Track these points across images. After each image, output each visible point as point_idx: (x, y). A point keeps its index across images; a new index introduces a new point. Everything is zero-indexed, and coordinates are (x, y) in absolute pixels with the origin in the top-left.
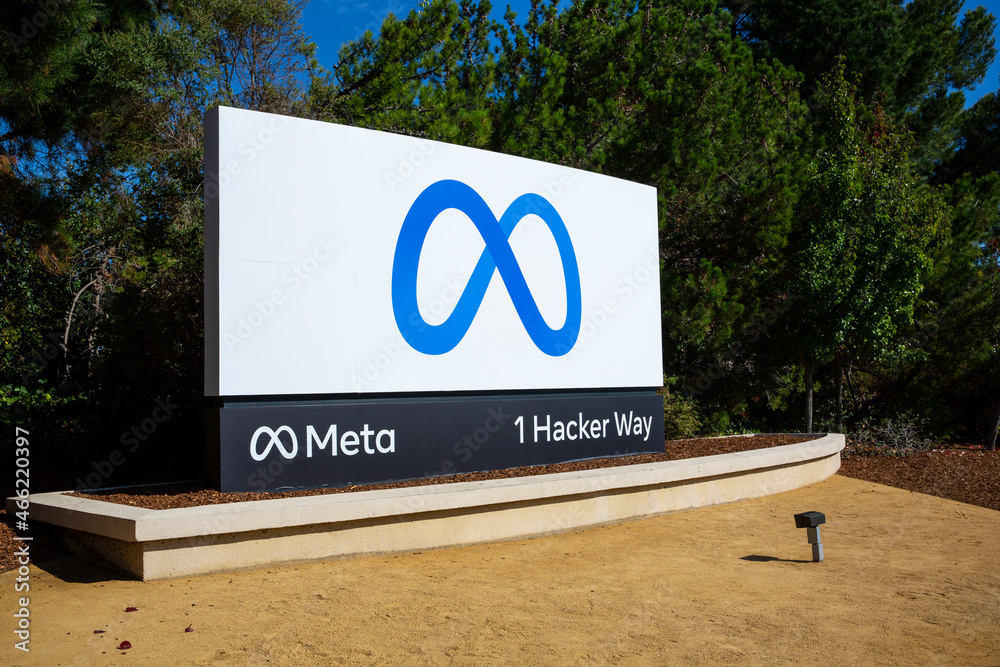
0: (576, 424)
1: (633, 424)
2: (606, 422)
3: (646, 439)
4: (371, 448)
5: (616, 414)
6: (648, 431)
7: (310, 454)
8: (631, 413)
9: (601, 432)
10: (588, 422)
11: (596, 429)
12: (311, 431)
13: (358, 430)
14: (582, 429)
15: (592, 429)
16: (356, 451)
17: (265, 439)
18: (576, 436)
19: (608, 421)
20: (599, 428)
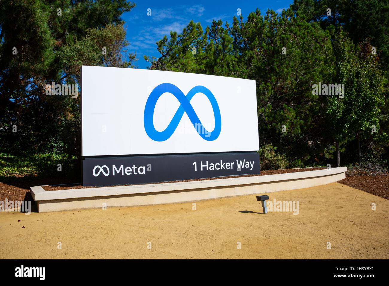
0: (219, 164)
1: (245, 164)
2: (232, 164)
3: (251, 169)
4: (136, 172)
5: (237, 161)
6: (252, 166)
7: (114, 174)
8: (244, 160)
9: (230, 167)
10: (224, 163)
11: (228, 166)
12: (114, 167)
13: (131, 166)
14: (222, 166)
15: (226, 166)
16: (131, 173)
17: (98, 170)
18: (219, 169)
19: (233, 163)
20: (230, 166)
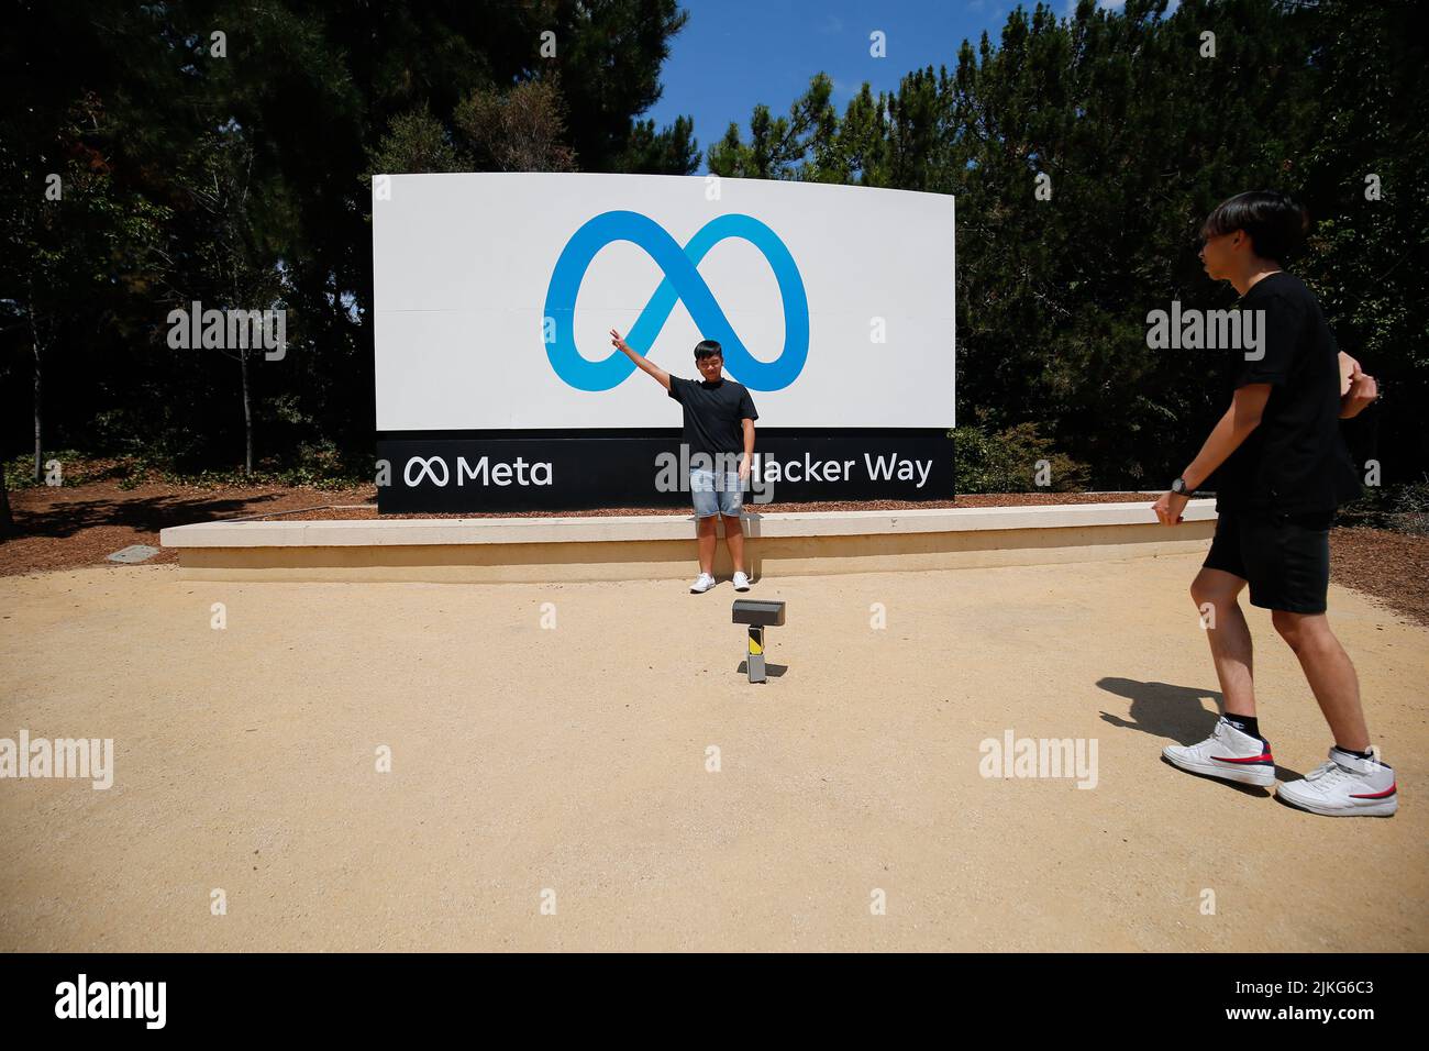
0: (799, 465)
1: (897, 468)
3: (919, 486)
5: (867, 456)
6: (924, 477)
8: (895, 455)
9: (841, 475)
10: (818, 463)
11: (832, 470)
13: (511, 462)
14: (810, 471)
15: (826, 471)
18: (799, 478)
19: (853, 463)
20: (838, 470)
